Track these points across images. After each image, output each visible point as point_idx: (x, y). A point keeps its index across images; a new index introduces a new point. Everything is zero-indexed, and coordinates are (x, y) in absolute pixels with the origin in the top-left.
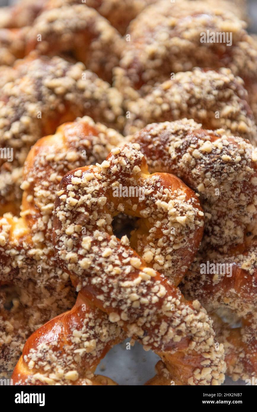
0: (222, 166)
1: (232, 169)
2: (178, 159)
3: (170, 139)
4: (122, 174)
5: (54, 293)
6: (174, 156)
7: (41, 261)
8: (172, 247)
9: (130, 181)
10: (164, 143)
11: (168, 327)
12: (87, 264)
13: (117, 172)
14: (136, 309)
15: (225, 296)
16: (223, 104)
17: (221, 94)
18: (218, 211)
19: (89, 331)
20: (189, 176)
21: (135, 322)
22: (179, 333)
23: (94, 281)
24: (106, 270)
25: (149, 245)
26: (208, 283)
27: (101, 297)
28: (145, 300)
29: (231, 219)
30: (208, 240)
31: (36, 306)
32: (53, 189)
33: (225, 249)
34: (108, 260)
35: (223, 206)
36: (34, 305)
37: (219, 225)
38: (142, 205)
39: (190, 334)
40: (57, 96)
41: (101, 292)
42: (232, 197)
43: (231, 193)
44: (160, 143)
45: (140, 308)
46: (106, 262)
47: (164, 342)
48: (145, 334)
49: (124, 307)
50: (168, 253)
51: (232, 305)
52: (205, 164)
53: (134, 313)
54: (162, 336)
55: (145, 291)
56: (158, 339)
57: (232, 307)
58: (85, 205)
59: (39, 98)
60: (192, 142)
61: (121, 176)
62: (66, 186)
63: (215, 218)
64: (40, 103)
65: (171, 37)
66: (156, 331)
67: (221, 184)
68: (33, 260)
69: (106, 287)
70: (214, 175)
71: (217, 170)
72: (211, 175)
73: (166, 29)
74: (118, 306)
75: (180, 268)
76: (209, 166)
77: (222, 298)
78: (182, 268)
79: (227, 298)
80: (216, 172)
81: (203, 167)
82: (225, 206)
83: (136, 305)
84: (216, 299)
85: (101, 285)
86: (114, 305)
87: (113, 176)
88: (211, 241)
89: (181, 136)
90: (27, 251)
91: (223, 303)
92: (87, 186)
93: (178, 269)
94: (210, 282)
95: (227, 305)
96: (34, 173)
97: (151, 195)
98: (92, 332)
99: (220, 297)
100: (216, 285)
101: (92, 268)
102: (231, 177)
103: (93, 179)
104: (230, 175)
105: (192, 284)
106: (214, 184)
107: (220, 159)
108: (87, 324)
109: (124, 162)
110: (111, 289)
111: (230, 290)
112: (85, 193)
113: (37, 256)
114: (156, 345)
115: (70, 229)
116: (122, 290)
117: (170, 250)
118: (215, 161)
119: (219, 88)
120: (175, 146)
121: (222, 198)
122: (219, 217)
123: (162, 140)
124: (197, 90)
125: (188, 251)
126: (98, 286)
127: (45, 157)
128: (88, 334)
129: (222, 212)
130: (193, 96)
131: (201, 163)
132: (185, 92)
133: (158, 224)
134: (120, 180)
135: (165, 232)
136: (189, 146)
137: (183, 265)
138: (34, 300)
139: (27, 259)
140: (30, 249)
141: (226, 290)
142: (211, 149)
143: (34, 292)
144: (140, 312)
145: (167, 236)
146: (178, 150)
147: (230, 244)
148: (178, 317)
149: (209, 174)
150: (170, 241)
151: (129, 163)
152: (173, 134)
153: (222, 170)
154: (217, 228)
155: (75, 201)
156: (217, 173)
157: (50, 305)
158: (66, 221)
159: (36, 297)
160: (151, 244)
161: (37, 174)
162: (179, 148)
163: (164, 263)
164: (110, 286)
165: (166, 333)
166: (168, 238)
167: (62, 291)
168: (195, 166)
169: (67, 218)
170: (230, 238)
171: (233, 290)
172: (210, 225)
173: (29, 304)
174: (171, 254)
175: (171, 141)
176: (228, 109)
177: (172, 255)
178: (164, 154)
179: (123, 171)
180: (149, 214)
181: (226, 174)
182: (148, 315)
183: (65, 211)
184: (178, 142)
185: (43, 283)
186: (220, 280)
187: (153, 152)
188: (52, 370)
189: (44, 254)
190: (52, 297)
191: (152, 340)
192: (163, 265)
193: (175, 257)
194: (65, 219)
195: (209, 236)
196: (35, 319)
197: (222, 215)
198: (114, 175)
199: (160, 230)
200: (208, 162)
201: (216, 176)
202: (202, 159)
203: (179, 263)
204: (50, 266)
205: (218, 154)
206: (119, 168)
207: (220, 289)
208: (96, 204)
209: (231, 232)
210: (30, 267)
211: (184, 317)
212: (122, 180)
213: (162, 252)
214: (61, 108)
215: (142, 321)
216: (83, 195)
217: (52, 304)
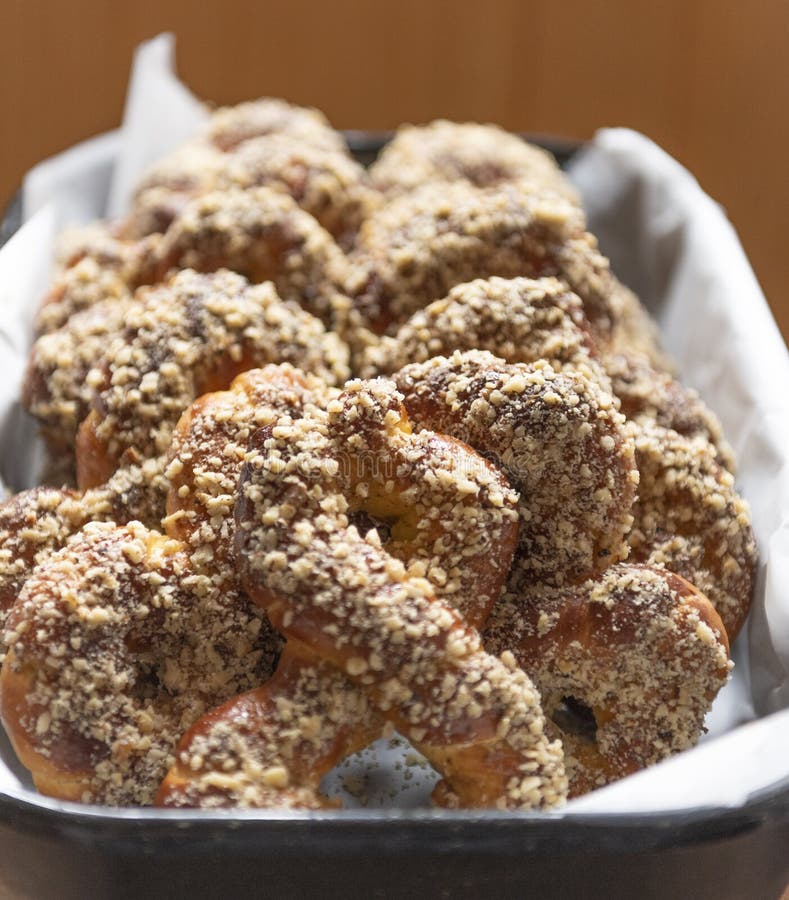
0: (544, 412)
1: (563, 417)
2: (464, 412)
3: (447, 380)
4: (366, 422)
5: (232, 660)
6: (456, 405)
7: (209, 597)
8: (460, 553)
9: (380, 435)
10: (436, 388)
11: (459, 684)
12: (304, 569)
13: (357, 418)
14: (397, 646)
15: (563, 659)
16: (545, 333)
17: (541, 314)
18: (542, 507)
19: (308, 701)
20: (485, 441)
21: (396, 675)
22: (480, 698)
23: (320, 598)
24: (340, 579)
25: (418, 554)
26: (530, 634)
27: (332, 629)
28: (415, 630)
29: (566, 518)
30: (526, 564)
31: (196, 690)
32: (230, 471)
33: (559, 576)
34: (345, 562)
35: (551, 495)
36: (193, 687)
37: (545, 533)
38: (403, 481)
39: (498, 705)
40: (231, 329)
41: (333, 619)
42: (566, 473)
43: (563, 463)
44: (429, 389)
45: (405, 643)
46: (341, 565)
47: (451, 714)
48: (415, 698)
49: (376, 643)
50: (453, 564)
51: (577, 676)
52: (512, 412)
53: (395, 655)
54: (447, 702)
55: (413, 613)
56: (439, 710)
57: (577, 680)
58: (299, 472)
59: (196, 331)
60: (488, 379)
61: (364, 426)
62: (262, 443)
63: (538, 519)
64: (197, 340)
65: (440, 234)
66: (436, 691)
67: (545, 446)
68: (193, 595)
69: (341, 608)
70: (530, 431)
71: (535, 421)
72: (526, 432)
73: (431, 220)
74: (364, 641)
75: (476, 597)
76: (521, 415)
77: (557, 661)
78: (480, 598)
79: (566, 661)
80: (534, 424)
81: (510, 418)
82: (554, 492)
83: (398, 637)
84: (545, 667)
85: (333, 604)
86: (356, 640)
87: (349, 426)
88: (531, 564)
89: (468, 373)
90: (179, 578)
91: (558, 672)
92: (302, 440)
93: (472, 599)
94: (533, 631)
95: (567, 676)
96: (194, 444)
97: (420, 460)
98: (314, 702)
99: (553, 661)
100: (544, 637)
101: (313, 577)
102: (563, 432)
103: (313, 430)
104: (561, 429)
105: (499, 640)
106: (531, 447)
107: (541, 400)
108: (304, 687)
109: (370, 402)
110: (351, 611)
111: (572, 644)
112: (298, 451)
113: (199, 587)
114: (435, 722)
115: (272, 514)
116: (372, 611)
117: (456, 559)
118: (532, 404)
119: (535, 303)
120: (456, 390)
121: (549, 476)
122: (545, 518)
123: (433, 383)
124: (495, 306)
125: (490, 565)
126: (326, 609)
127: (213, 417)
128: (306, 706)
129: (550, 507)
130: (489, 319)
131: (506, 412)
132: (472, 313)
133: (434, 512)
134: (362, 432)
135: (447, 524)
136: (483, 386)
137: (480, 594)
138: (192, 678)
139: (181, 594)
140: (186, 575)
141: (564, 645)
142: (523, 387)
143: (191, 664)
144: (405, 654)
145: (450, 533)
146: (463, 395)
147: (568, 567)
148: (477, 670)
149: (520, 429)
150: (457, 541)
151: (378, 404)
152: (451, 371)
153: (545, 420)
154: (542, 540)
155: (281, 464)
156: (536, 427)
157: (223, 684)
158: (262, 502)
159: (196, 674)
160: (421, 551)
161: (199, 445)
162: (465, 390)
163: (447, 583)
164: (349, 605)
165: (454, 697)
166: (454, 538)
167: (248, 656)
168: (496, 419)
169: (265, 496)
170: (567, 555)
171: (576, 644)
172: (529, 537)
173: (183, 686)
174: (460, 565)
175: (450, 382)
176: (553, 340)
177: (461, 569)
178: (438, 407)
179: (367, 418)
180: (416, 495)
181: (552, 428)
182: (421, 659)
183: (260, 484)
184: (463, 382)
185: (212, 639)
186: (550, 625)
187: (416, 405)
188: (238, 767)
189: (213, 585)
190: (228, 670)
191: (428, 713)
192: (444, 587)
193: (467, 573)
194: (261, 497)
195: (527, 557)
196: (195, 712)
197: (549, 513)
198: (351, 424)
199: (438, 523)
200: (518, 407)
201: (533, 432)
202: (508, 404)
203: (473, 587)
204: (226, 607)
205: (537, 393)
206: (361, 411)
207: (552, 645)
208: (318, 471)
209: (569, 543)
210: (186, 609)
211: (487, 670)
212: (366, 433)
213: (443, 564)
214: (236, 350)
215: (410, 669)
216: (296, 454)
217: (228, 683)
